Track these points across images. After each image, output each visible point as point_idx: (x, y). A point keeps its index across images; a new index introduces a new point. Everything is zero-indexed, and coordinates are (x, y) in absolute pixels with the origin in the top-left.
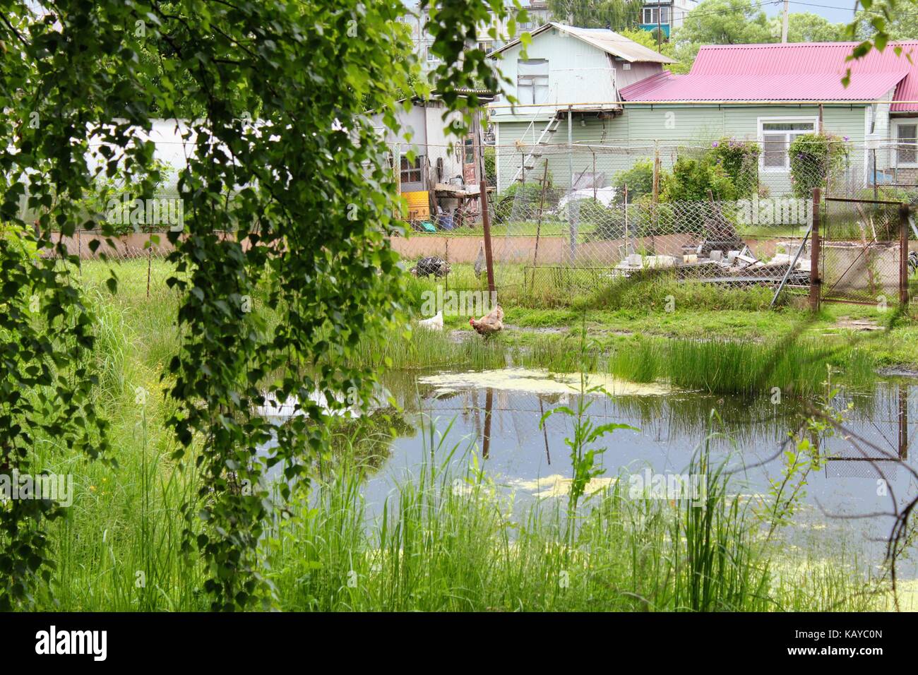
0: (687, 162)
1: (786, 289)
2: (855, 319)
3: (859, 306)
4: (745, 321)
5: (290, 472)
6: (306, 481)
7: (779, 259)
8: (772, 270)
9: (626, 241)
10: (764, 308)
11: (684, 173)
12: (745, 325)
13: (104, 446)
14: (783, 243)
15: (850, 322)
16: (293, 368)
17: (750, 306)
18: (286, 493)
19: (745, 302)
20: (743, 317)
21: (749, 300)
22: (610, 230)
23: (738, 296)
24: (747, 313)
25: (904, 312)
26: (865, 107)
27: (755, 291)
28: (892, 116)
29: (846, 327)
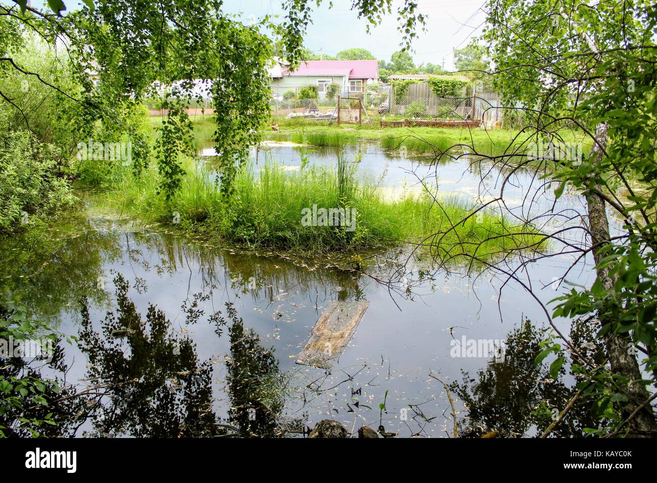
0: (304, 90)
1: (332, 121)
2: (348, 128)
3: (348, 125)
5: (241, 161)
6: (245, 164)
7: (328, 114)
8: (326, 116)
9: (289, 110)
10: (326, 125)
11: (303, 92)
12: (322, 130)
13: (196, 156)
14: (329, 110)
16: (242, 135)
17: (323, 125)
18: (240, 167)
20: (321, 128)
22: (284, 107)
23: (320, 123)
25: (360, 126)
26: (342, 77)
27: (323, 121)
28: (349, 79)
29: (346, 130)
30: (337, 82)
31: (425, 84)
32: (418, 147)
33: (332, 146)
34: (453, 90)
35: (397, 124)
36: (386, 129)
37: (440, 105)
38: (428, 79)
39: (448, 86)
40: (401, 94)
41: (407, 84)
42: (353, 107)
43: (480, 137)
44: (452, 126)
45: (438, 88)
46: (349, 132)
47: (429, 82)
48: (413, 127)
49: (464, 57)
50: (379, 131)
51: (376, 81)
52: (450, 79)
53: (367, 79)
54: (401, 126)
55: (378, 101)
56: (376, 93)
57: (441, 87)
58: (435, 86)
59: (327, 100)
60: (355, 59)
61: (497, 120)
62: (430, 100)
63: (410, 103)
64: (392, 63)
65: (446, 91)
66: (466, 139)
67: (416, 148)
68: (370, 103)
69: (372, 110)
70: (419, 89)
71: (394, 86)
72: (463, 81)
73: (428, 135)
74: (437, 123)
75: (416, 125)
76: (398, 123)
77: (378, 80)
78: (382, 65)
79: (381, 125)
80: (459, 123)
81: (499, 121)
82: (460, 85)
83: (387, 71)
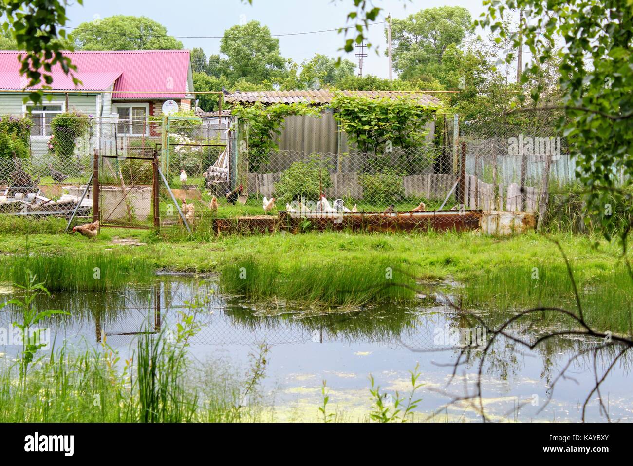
1: (76, 218)
2: (123, 238)
3: (124, 229)
4: (50, 241)
7: (65, 199)
8: (60, 205)
10: (62, 232)
12: (50, 244)
14: (68, 187)
15: (120, 240)
17: (51, 231)
19: (48, 228)
20: (48, 238)
21: (50, 227)
23: (43, 224)
24: (50, 236)
25: (158, 232)
26: (94, 95)
27: (52, 220)
28: (113, 102)
29: (119, 244)
30: (79, 109)
31: (324, 115)
32: (326, 288)
33: (84, 290)
34: (399, 129)
35: (260, 227)
36: (228, 239)
37: (366, 170)
38: (334, 101)
39: (387, 120)
40: (262, 142)
41: (279, 116)
42: (133, 178)
43: (484, 257)
44: (406, 226)
45: (359, 126)
46: (128, 251)
47: (335, 110)
48: (303, 232)
49: (414, 39)
50: (212, 245)
51: (186, 106)
52: (391, 101)
53: (162, 101)
54: (271, 231)
55: (198, 161)
56: (188, 140)
57: (368, 123)
58: (353, 120)
59: (54, 159)
60: (123, 48)
61: (524, 208)
62: (340, 159)
63: (286, 165)
64: (225, 57)
65: (381, 134)
66: (448, 262)
67: (320, 293)
68: (176, 167)
69: (185, 187)
70: (311, 130)
71: (242, 121)
72: (425, 107)
73: (345, 253)
74: (366, 221)
75: (310, 229)
76: (261, 223)
77: (192, 103)
78: (197, 61)
79: (215, 229)
80: (426, 219)
81: (530, 211)
82: (419, 116)
83: (213, 79)
